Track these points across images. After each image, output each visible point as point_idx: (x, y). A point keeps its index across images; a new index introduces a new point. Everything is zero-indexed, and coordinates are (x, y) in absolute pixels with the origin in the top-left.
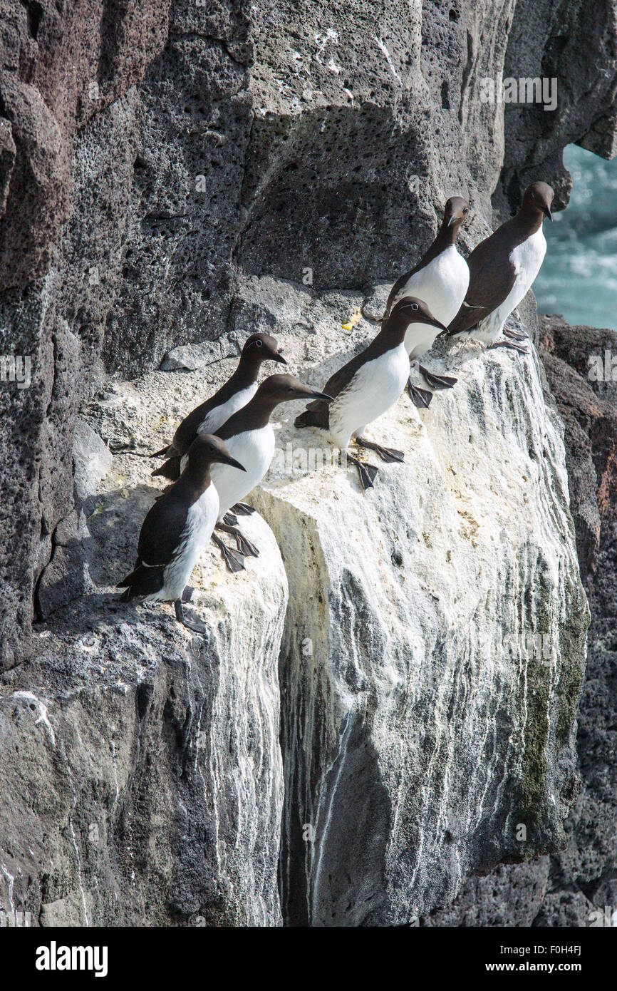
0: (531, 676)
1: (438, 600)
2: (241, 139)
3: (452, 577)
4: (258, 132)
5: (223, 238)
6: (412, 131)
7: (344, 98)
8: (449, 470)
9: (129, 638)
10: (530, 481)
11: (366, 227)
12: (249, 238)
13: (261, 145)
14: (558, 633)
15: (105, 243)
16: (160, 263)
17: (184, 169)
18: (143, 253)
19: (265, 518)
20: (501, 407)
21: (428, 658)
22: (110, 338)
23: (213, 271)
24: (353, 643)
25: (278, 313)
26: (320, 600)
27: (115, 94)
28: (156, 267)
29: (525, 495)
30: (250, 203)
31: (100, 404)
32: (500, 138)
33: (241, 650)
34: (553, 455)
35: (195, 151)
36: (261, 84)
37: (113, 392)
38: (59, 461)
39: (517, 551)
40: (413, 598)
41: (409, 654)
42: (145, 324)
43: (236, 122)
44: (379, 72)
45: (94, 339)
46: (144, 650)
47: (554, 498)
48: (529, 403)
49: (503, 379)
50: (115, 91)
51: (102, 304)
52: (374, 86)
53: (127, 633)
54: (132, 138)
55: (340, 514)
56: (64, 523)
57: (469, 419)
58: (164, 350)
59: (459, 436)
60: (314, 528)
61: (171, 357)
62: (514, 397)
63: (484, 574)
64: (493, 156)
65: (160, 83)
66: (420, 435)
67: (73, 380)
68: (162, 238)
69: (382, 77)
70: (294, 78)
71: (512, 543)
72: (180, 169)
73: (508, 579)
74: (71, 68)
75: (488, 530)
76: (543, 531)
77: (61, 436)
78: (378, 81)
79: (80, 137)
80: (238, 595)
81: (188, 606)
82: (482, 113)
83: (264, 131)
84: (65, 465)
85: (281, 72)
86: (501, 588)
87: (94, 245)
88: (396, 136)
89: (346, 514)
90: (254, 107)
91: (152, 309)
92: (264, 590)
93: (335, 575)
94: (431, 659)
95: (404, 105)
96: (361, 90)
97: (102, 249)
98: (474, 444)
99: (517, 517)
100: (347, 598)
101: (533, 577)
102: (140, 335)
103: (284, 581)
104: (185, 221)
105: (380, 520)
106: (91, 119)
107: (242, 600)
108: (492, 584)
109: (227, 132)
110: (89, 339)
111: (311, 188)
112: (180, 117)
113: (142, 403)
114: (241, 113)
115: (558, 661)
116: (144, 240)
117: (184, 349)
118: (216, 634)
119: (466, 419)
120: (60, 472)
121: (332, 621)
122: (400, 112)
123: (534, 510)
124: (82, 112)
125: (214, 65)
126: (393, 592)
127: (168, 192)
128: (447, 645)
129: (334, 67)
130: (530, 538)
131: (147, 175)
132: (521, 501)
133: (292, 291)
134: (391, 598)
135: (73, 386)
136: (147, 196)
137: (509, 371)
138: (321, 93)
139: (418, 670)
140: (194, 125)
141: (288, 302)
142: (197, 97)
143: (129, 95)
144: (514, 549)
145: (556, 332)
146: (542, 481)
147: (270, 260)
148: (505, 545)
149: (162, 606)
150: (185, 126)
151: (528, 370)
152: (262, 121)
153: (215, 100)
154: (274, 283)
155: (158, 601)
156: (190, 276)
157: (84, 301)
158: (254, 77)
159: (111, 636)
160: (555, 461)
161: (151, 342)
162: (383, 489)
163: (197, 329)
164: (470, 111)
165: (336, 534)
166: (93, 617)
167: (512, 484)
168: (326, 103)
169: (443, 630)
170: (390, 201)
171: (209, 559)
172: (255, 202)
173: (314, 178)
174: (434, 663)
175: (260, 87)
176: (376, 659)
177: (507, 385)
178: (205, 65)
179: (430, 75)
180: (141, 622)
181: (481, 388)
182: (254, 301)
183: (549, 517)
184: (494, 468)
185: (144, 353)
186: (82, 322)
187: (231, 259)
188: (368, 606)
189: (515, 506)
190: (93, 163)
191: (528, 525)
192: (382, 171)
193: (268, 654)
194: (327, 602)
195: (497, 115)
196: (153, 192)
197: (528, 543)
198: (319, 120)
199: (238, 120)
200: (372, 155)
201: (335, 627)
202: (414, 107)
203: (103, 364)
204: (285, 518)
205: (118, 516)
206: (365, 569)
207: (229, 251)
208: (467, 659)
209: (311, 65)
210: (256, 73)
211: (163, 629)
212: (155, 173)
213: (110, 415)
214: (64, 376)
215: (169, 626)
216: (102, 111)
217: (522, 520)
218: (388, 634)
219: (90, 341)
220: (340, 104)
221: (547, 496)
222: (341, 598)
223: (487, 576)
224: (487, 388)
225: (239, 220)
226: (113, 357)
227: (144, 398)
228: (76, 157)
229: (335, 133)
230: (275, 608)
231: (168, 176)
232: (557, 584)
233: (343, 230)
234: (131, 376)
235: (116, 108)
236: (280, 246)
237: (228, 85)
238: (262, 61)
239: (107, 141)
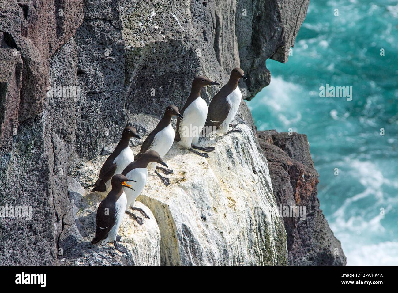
0: (265, 261)
1: (222, 233)
2: (122, 59)
3: (227, 223)
4: (128, 55)
5: (120, 99)
6: (191, 49)
7: (161, 38)
8: (221, 181)
9: (97, 257)
10: (255, 183)
11: (178, 89)
12: (131, 98)
13: (130, 60)
14: (274, 243)
15: (68, 101)
16: (96, 112)
17: (101, 73)
18: (88, 108)
19: (148, 207)
20: (240, 155)
21: (221, 256)
22: (79, 144)
23: (118, 113)
24: (190, 253)
25: (146, 127)
26: (174, 237)
27: (64, 41)
28: (94, 113)
29: (253, 188)
30: (129, 84)
31: (78, 171)
32: (237, 58)
33: (144, 259)
34: (264, 172)
35: (104, 65)
36: (127, 36)
37: (83, 165)
38: (61, 191)
39: (253, 211)
40: (212, 233)
41: (213, 256)
42: (93, 137)
43: (119, 52)
44: (174, 27)
45: (69, 141)
46: (103, 262)
47: (266, 189)
48: (251, 152)
49: (239, 143)
50: (64, 40)
51: (71, 127)
52: (173, 32)
53: (96, 256)
54: (75, 59)
55: (178, 202)
56: (66, 216)
57: (228, 161)
58: (102, 147)
59: (224, 168)
60: (168, 209)
61: (105, 149)
62: (245, 150)
63: (240, 221)
64: (235, 65)
65: (86, 39)
66: (208, 168)
67: (62, 158)
68: (95, 101)
69: (176, 28)
70: (141, 32)
71: (250, 208)
72: (99, 73)
73: (251, 222)
74: (43, 31)
75: (240, 203)
76: (263, 202)
77: (61, 181)
78: (174, 30)
79: (52, 60)
80: (139, 237)
81: (120, 243)
82: (228, 48)
83: (131, 54)
84: (64, 192)
85: (135, 31)
86: (248, 226)
87: (64, 103)
88: (185, 51)
89: (181, 202)
90: (125, 45)
91: (95, 130)
92: (150, 234)
93: (179, 226)
94: (222, 257)
95: (186, 39)
96: (168, 34)
97: (68, 104)
98: (231, 170)
99: (251, 197)
100: (185, 235)
101: (261, 221)
102: (91, 141)
103: (158, 230)
104: (103, 94)
105: (195, 203)
106: (56, 52)
107: (141, 239)
108: (244, 225)
109: (116, 56)
110: (68, 141)
111: (153, 76)
112: (96, 52)
113: (95, 168)
114: (120, 48)
115: (275, 254)
116: (88, 103)
117: (110, 146)
118: (132, 253)
119: (226, 161)
120: (62, 195)
121: (180, 245)
122: (185, 42)
123: (258, 194)
124: (51, 49)
125: (107, 30)
126: (204, 232)
127: (95, 83)
128: (228, 250)
129: (156, 26)
130: (258, 205)
131: (86, 77)
132: (252, 191)
133: (151, 118)
134: (203, 234)
135: (63, 160)
136: (87, 85)
137: (241, 139)
138: (152, 37)
139: (218, 262)
140: (102, 55)
141: (150, 123)
142: (102, 44)
143: (71, 42)
144: (252, 210)
145: (273, 136)
146: (260, 183)
147: (141, 107)
148: (248, 209)
149: (109, 244)
150: (99, 56)
151: (249, 139)
152: (129, 50)
153: (109, 44)
154: (143, 116)
155: (107, 242)
156: (109, 116)
157: (63, 126)
158: (125, 34)
159: (90, 257)
160: (265, 174)
161: (96, 144)
162: (195, 191)
163: (114, 137)
164: (223, 47)
165: (177, 210)
166: (81, 252)
167: (248, 184)
168: (154, 41)
169: (226, 245)
170: (186, 78)
171: (126, 224)
172: (131, 84)
173: (154, 72)
174: (224, 258)
175: (127, 37)
176: (200, 259)
177: (241, 146)
178: (103, 30)
179: (198, 28)
180: (101, 251)
181: (231, 148)
182: (136, 124)
183: (265, 196)
184: (240, 179)
185: (94, 149)
186: (64, 135)
187: (124, 107)
188: (194, 238)
189: (250, 193)
190: (59, 70)
191: (256, 200)
192: (181, 66)
193: (155, 260)
194: (177, 237)
195: (235, 48)
196: (89, 83)
197: (257, 207)
198: (152, 48)
199: (120, 51)
200: (176, 60)
201: (181, 247)
202: (190, 39)
203: (78, 155)
204: (157, 206)
205: (89, 212)
206: (191, 223)
207: (123, 104)
208: (237, 256)
209: (147, 27)
210: (125, 32)
211: (110, 253)
212: (89, 75)
213: (82, 174)
214: (58, 156)
215: (112, 251)
216: (60, 49)
217: (253, 198)
218: (203, 248)
219: (68, 142)
220: (160, 41)
221: (263, 188)
222: (182, 235)
223: (242, 222)
224: (233, 148)
225: (126, 91)
226: (82, 151)
227: (96, 166)
228: (52, 67)
229: (160, 53)
230: (155, 241)
231: (94, 76)
232: (271, 223)
233: (169, 92)
234: (90, 159)
235: (66, 47)
236: (144, 101)
237: (114, 38)
238: (127, 27)
239: (64, 60)
